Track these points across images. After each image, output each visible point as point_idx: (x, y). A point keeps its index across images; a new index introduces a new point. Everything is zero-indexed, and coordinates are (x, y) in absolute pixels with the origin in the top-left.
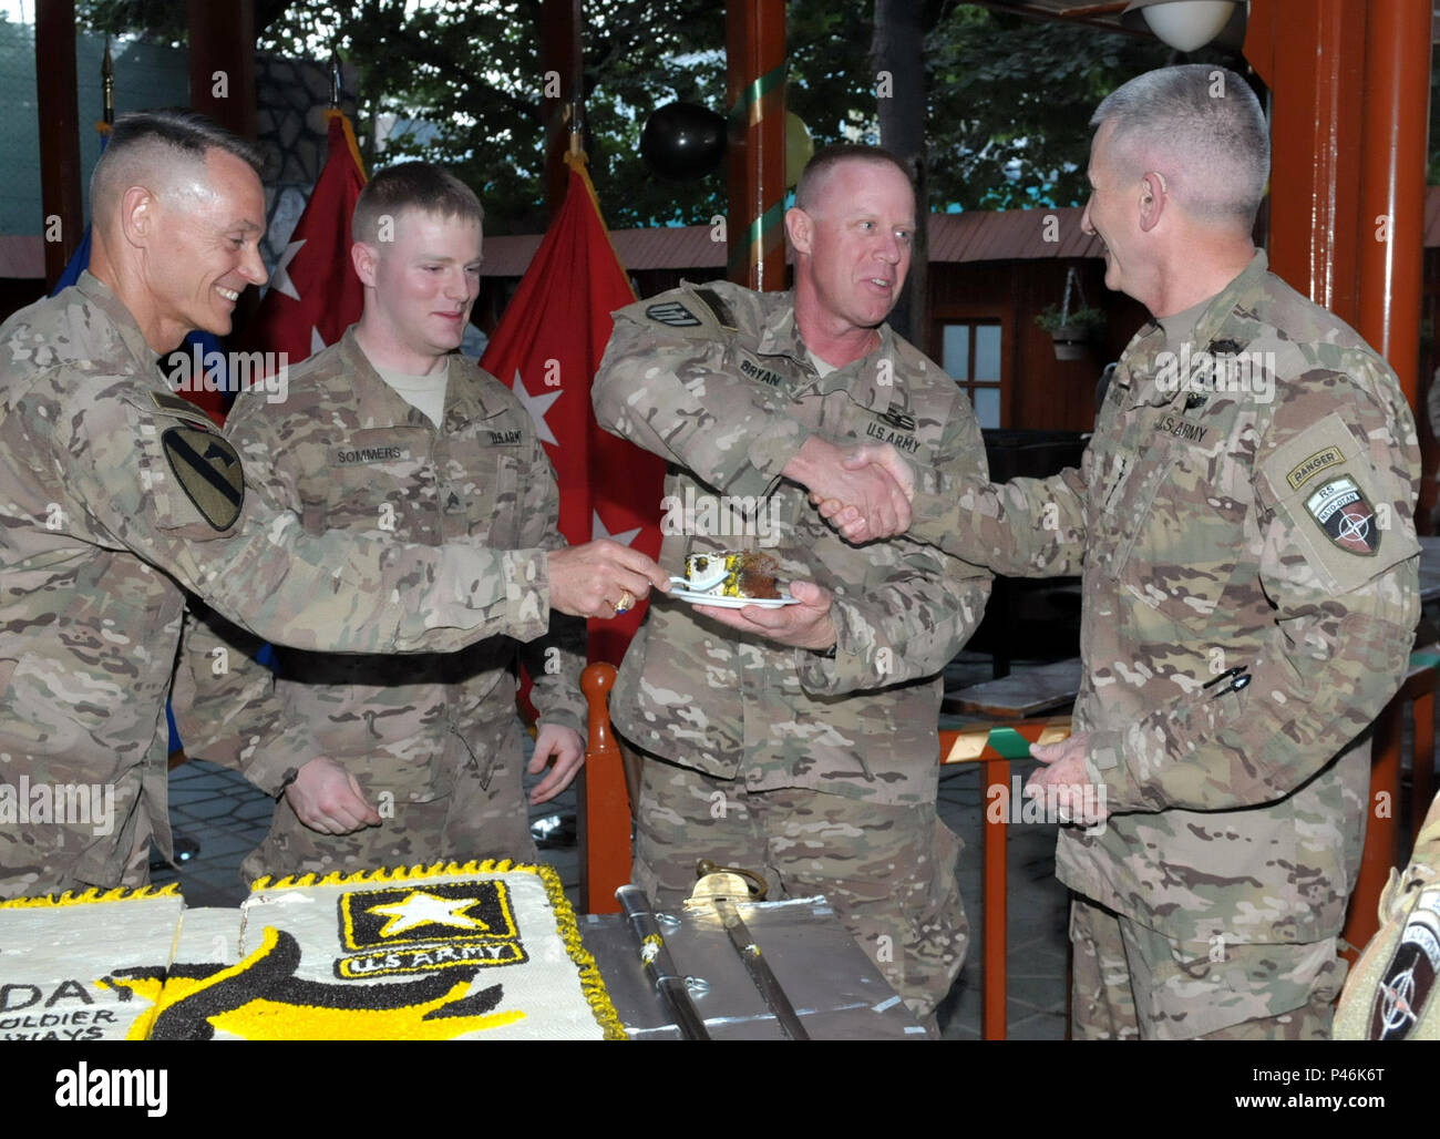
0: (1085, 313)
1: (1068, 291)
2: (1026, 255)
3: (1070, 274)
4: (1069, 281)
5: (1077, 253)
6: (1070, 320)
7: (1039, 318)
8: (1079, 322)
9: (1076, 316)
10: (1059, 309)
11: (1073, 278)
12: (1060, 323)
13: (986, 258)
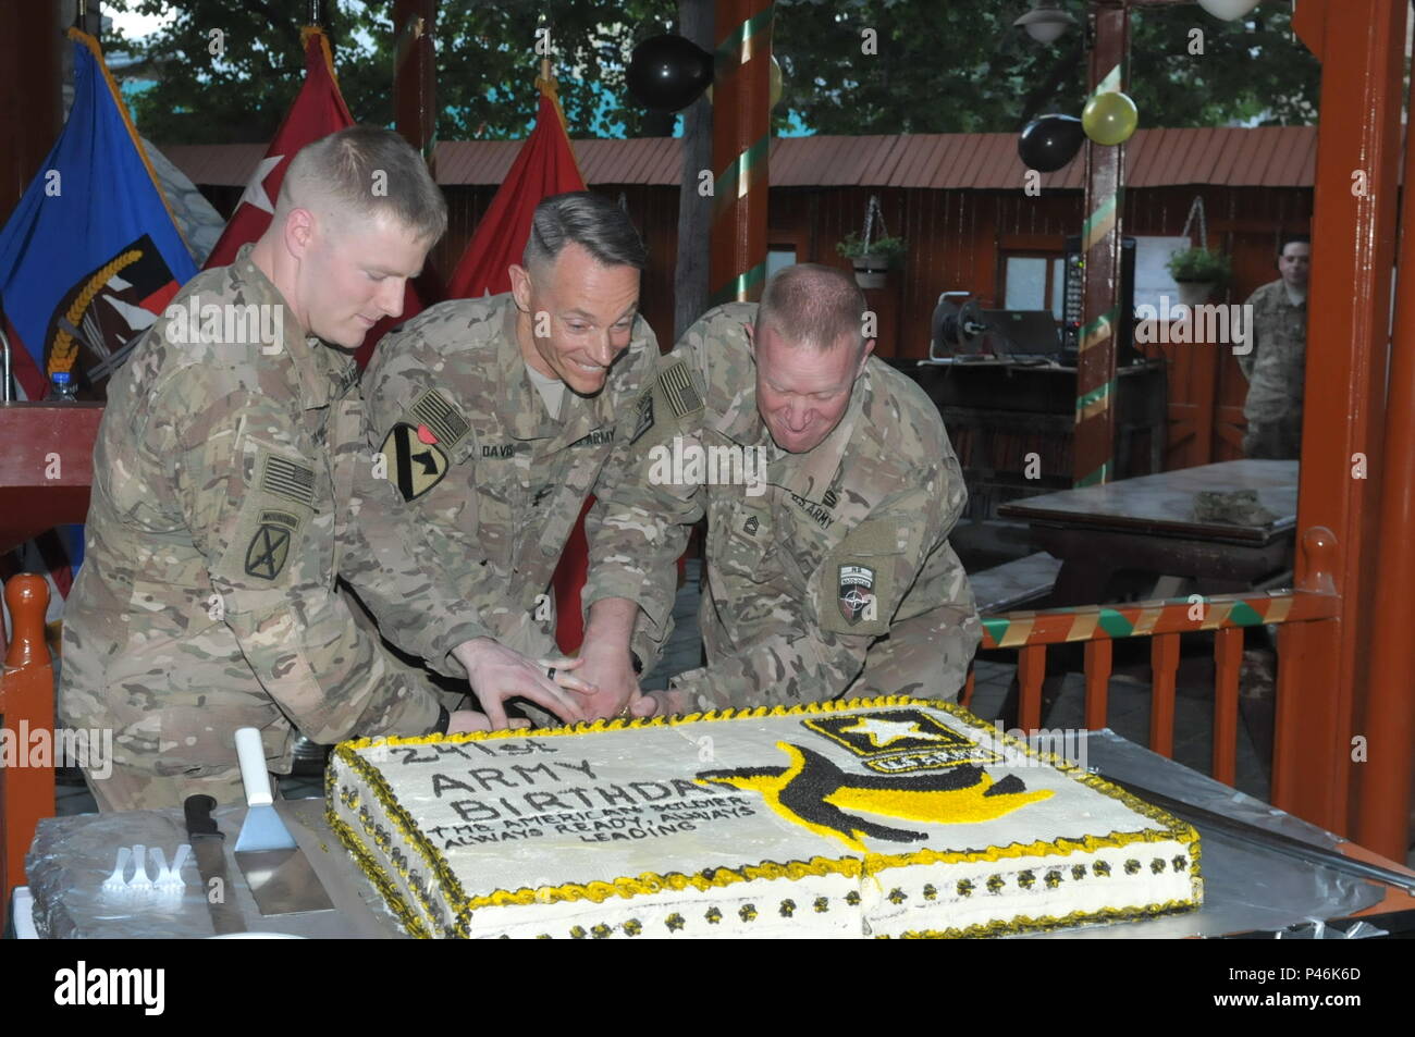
0: (888, 241)
1: (870, 220)
2: (826, 182)
3: (872, 202)
4: (871, 210)
5: (880, 181)
6: (873, 248)
7: (840, 245)
8: (881, 251)
9: (878, 244)
10: (859, 237)
11: (874, 206)
12: (862, 251)
13: (784, 184)
